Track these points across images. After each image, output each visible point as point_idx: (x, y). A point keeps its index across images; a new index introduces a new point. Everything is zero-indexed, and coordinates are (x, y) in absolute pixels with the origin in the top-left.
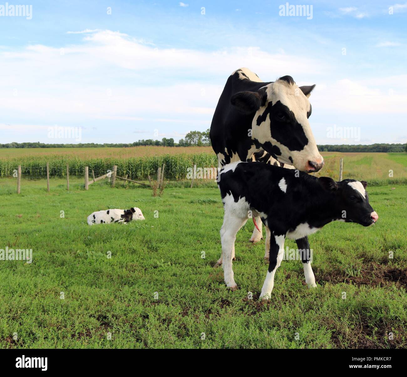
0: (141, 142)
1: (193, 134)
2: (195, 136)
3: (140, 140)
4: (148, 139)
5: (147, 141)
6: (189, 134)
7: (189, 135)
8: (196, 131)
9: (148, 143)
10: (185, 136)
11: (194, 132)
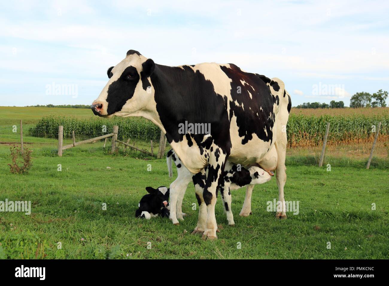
0: (306, 105)
1: (360, 96)
2: (363, 98)
3: (305, 103)
4: (314, 102)
5: (313, 104)
6: (355, 95)
7: (355, 97)
8: (364, 93)
9: (315, 106)
10: (351, 98)
11: (361, 94)
